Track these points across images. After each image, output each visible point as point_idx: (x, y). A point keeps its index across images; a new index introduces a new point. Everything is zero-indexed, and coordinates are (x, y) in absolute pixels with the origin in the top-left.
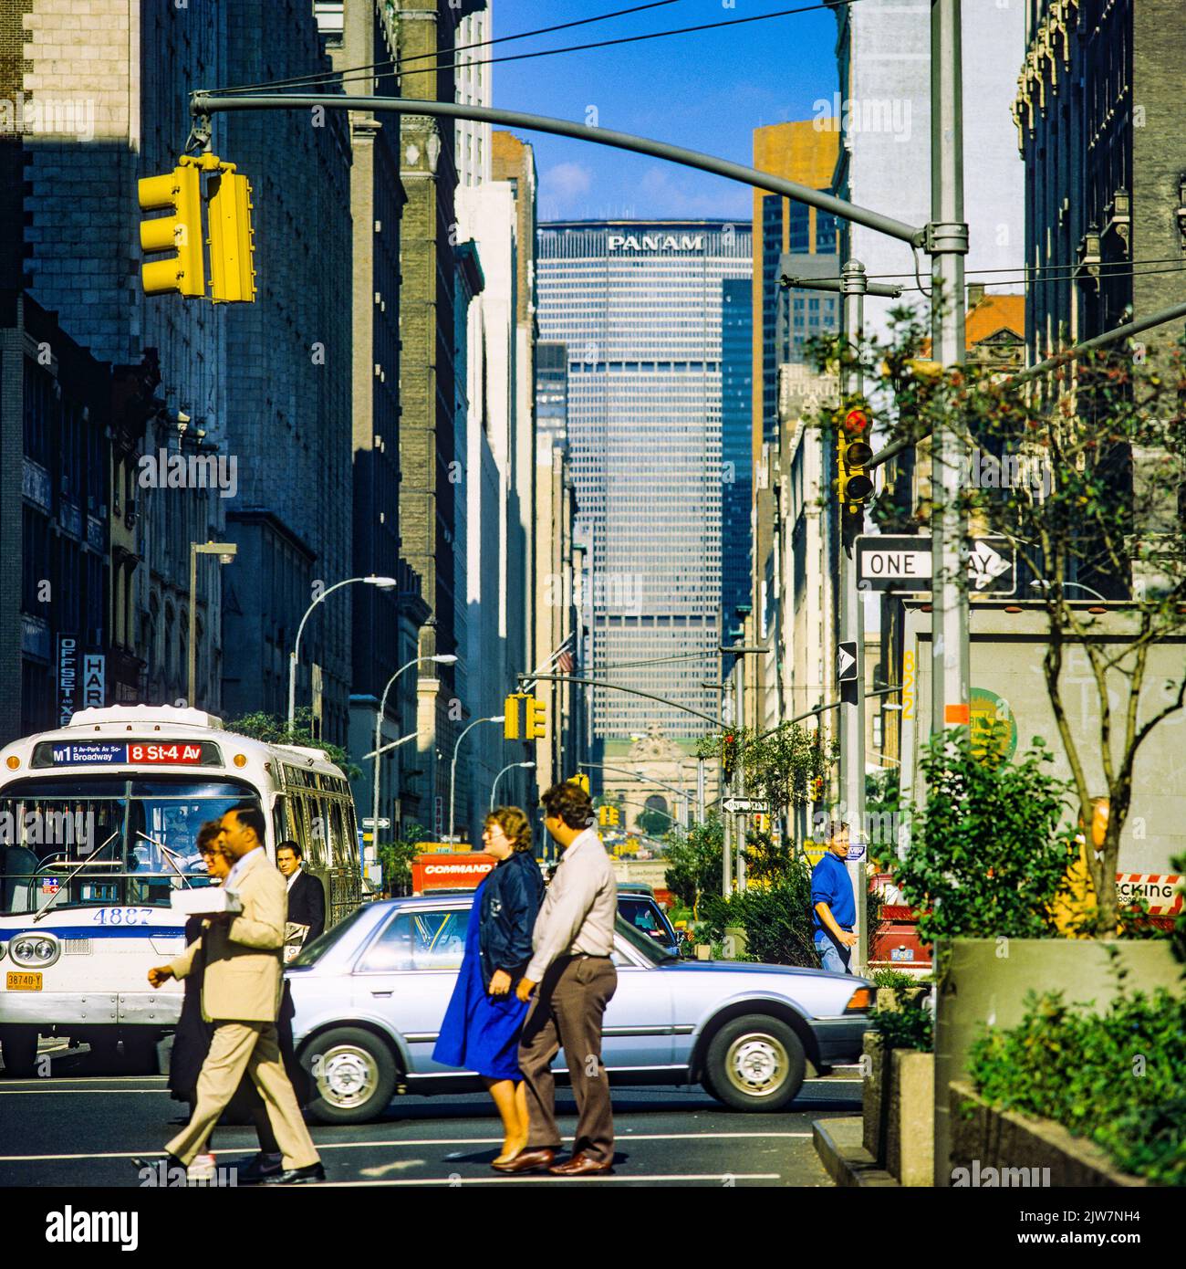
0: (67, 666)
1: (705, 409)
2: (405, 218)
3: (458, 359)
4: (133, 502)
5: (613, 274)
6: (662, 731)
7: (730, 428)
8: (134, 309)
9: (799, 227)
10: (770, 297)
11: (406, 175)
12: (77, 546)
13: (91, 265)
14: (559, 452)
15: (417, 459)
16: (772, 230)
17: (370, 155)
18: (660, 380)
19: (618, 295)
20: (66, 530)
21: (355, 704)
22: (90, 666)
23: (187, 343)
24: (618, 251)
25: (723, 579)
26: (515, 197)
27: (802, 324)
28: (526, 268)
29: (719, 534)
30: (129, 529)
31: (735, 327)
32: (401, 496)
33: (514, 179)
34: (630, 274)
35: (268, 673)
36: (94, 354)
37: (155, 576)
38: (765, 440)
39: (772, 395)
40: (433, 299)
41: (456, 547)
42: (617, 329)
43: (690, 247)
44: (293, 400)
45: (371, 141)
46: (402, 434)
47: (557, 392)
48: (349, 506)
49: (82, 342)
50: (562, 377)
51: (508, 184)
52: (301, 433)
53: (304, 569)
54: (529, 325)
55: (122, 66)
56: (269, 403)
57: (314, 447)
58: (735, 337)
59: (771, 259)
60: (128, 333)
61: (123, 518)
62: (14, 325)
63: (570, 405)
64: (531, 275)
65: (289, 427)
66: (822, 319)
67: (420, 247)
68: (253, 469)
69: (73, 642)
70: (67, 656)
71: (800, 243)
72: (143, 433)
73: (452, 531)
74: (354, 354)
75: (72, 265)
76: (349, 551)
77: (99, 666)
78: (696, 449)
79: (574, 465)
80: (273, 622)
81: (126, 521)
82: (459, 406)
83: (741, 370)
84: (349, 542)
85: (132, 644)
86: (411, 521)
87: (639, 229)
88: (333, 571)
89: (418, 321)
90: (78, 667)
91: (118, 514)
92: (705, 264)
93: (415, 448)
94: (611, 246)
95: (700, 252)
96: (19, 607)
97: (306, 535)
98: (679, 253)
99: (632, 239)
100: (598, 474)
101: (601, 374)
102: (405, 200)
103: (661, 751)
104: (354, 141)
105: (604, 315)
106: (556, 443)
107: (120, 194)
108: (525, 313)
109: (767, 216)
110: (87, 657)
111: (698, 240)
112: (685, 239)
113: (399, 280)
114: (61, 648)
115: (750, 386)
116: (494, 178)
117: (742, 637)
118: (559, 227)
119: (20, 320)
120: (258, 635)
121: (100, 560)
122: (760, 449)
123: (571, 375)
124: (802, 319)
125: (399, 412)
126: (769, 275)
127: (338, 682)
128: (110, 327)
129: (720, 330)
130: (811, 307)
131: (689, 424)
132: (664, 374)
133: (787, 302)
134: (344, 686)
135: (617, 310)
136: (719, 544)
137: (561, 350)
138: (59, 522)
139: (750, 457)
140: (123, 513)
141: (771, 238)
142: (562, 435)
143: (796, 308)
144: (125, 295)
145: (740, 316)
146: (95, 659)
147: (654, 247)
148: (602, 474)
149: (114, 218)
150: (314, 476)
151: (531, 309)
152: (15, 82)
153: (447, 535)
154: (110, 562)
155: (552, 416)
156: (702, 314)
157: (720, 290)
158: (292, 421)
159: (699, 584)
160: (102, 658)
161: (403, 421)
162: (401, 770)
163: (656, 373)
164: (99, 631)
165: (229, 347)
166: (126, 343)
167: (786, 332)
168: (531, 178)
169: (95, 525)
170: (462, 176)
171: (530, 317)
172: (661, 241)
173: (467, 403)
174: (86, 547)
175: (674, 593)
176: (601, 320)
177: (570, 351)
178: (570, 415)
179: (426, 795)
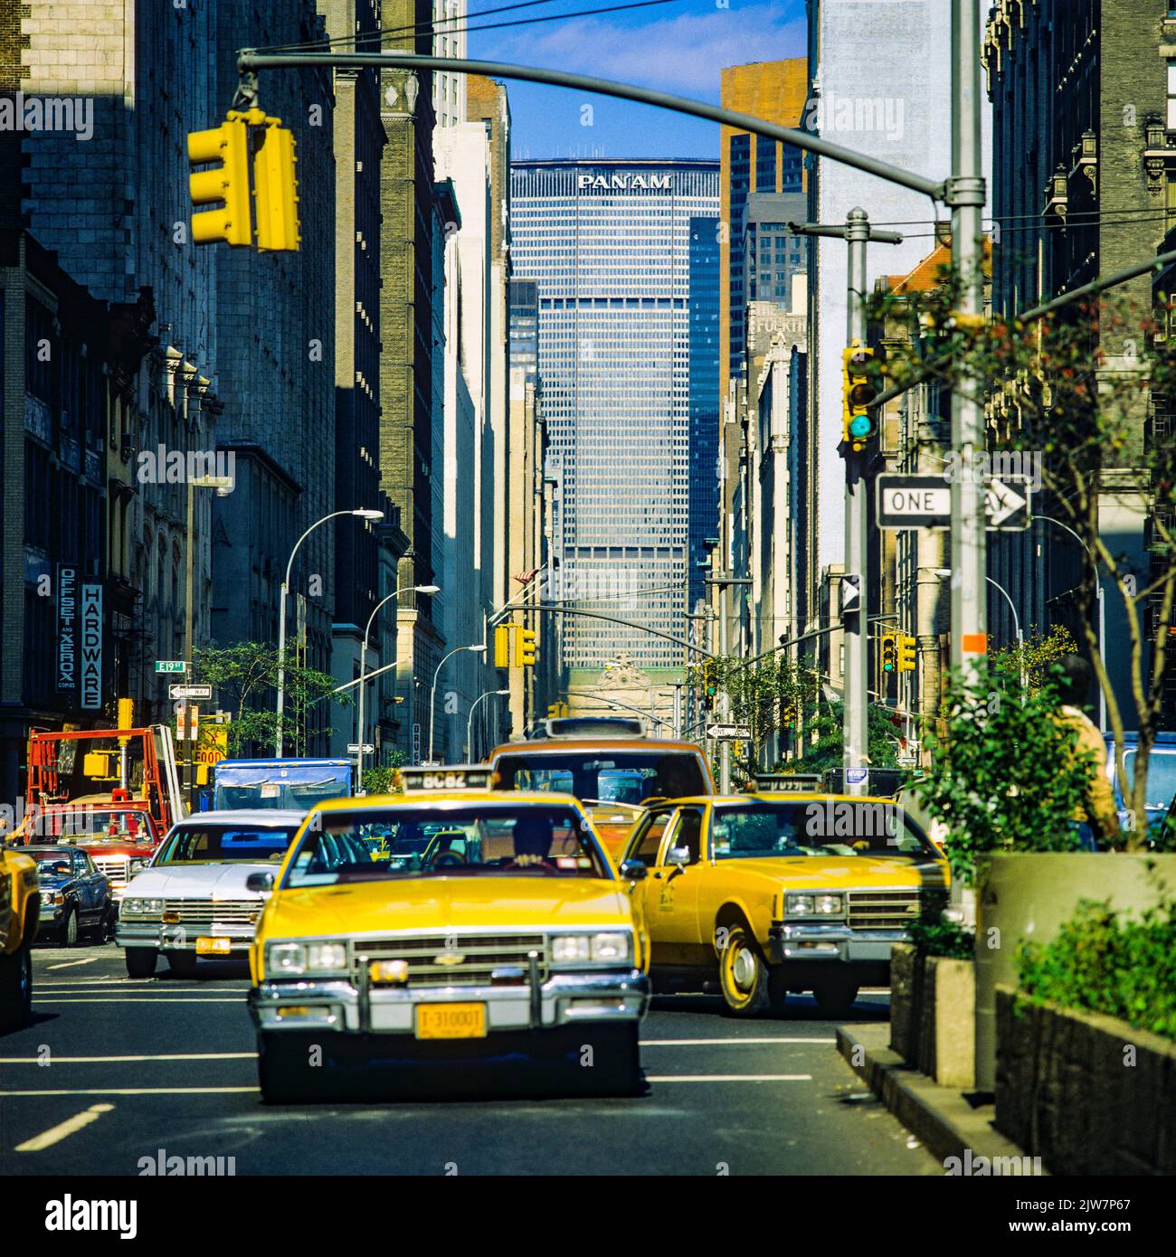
0: (67, 595)
1: (672, 345)
2: (385, 159)
3: (435, 296)
4: (129, 437)
5: (583, 213)
6: (630, 660)
7: (697, 363)
8: (129, 249)
9: (766, 166)
10: (738, 235)
11: (387, 116)
12: (75, 478)
13: (88, 205)
14: (531, 386)
15: (395, 394)
16: (739, 169)
17: (352, 96)
18: (628, 316)
19: (588, 233)
20: (65, 463)
21: (337, 633)
22: (88, 595)
23: (180, 282)
24: (588, 190)
25: (691, 512)
26: (490, 138)
27: (769, 262)
28: (500, 206)
29: (686, 467)
30: (124, 462)
31: (702, 265)
32: (381, 429)
33: (488, 120)
34: (598, 213)
35: (256, 603)
36: (92, 292)
37: (149, 508)
38: (732, 375)
39: (740, 331)
40: (411, 236)
41: (432, 480)
42: (586, 267)
43: (659, 186)
44: (279, 337)
45: (353, 83)
46: (382, 369)
47: (529, 328)
48: (332, 440)
49: (80, 280)
50: (533, 314)
51: (483, 124)
52: (287, 368)
53: (289, 501)
54: (503, 262)
55: (118, 11)
56: (257, 339)
57: (299, 382)
58: (702, 274)
59: (738, 198)
60: (124, 273)
61: (118, 452)
62: (15, 263)
63: (540, 341)
64: (504, 213)
65: (275, 363)
66: (788, 257)
67: (399, 187)
68: (240, 405)
69: (73, 572)
70: (67, 586)
71: (766, 183)
72: (137, 369)
73: (429, 465)
74: (337, 291)
75: (71, 205)
76: (331, 484)
77: (97, 595)
78: (664, 384)
79: (544, 399)
80: (260, 553)
81: (122, 454)
82: (436, 343)
83: (708, 306)
84: (332, 475)
85: (127, 574)
86: (390, 455)
87: (608, 168)
88: (316, 503)
89: (397, 259)
90: (77, 596)
91: (114, 448)
92: (673, 203)
93: (395, 383)
94: (581, 184)
95: (668, 191)
96: (21, 538)
97: (291, 468)
98: (647, 191)
99: (601, 178)
100: (567, 408)
101: (571, 311)
102: (387, 141)
103: (629, 679)
104: (336, 83)
105: (575, 253)
106: (528, 379)
107: (116, 137)
108: (499, 251)
109: (734, 156)
110: (85, 587)
111: (666, 179)
112: (654, 178)
113: (379, 219)
114: (61, 577)
115: (717, 322)
116: (469, 119)
117: (710, 567)
118: (530, 166)
119: (22, 259)
120: (246, 566)
121: (98, 492)
122: (727, 384)
123: (541, 312)
124: (769, 257)
125: (379, 348)
126: (736, 214)
127: (321, 611)
128: (105, 266)
129: (687, 267)
130: (777, 246)
131: (657, 360)
132: (633, 311)
133: (754, 240)
134: (327, 614)
135: (586, 247)
136: (686, 477)
137: (532, 286)
138: (59, 457)
139: (718, 392)
140: (119, 447)
141: (739, 177)
142: (532, 369)
143: (762, 246)
144: (120, 235)
145: (707, 254)
146: (92, 588)
147: (623, 186)
148: (572, 408)
149: (109, 159)
150: (298, 410)
151: (505, 247)
152: (13, 27)
153: (425, 469)
154: (106, 494)
155: (523, 352)
156: (669, 252)
157: (688, 228)
158: (278, 358)
159: (666, 516)
160: (100, 587)
161: (383, 356)
162: (381, 698)
163: (625, 309)
164: (96, 562)
165: (219, 284)
166: (121, 282)
167: (753, 270)
168: (505, 119)
169: (93, 458)
170: (437, 117)
171: (504, 255)
172: (630, 180)
173: (444, 340)
174: (84, 480)
175: (642, 526)
176: (572, 257)
177: (540, 287)
178: (540, 351)
179: (404, 722)
